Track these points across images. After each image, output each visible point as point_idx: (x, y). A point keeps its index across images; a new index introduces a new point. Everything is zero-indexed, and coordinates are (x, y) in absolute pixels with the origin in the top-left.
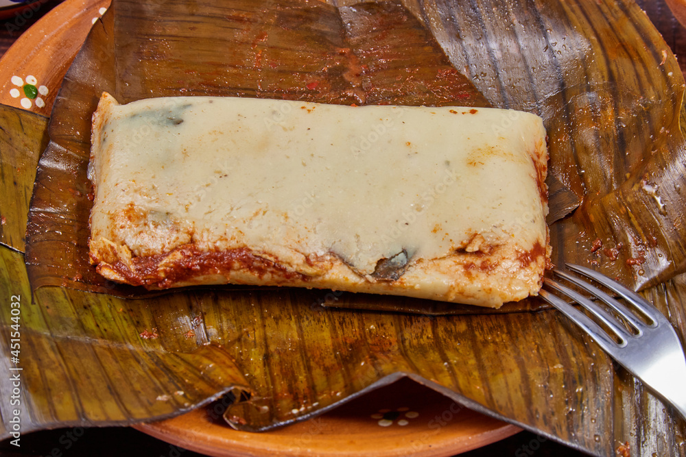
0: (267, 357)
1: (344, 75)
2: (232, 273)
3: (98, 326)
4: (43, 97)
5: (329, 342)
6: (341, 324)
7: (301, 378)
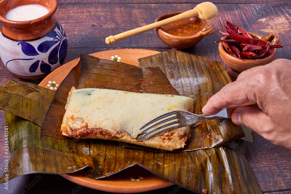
0: (105, 160)
1: (141, 86)
2: (97, 135)
3: (58, 148)
4: (57, 87)
5: (123, 157)
6: (128, 152)
7: (113, 166)
